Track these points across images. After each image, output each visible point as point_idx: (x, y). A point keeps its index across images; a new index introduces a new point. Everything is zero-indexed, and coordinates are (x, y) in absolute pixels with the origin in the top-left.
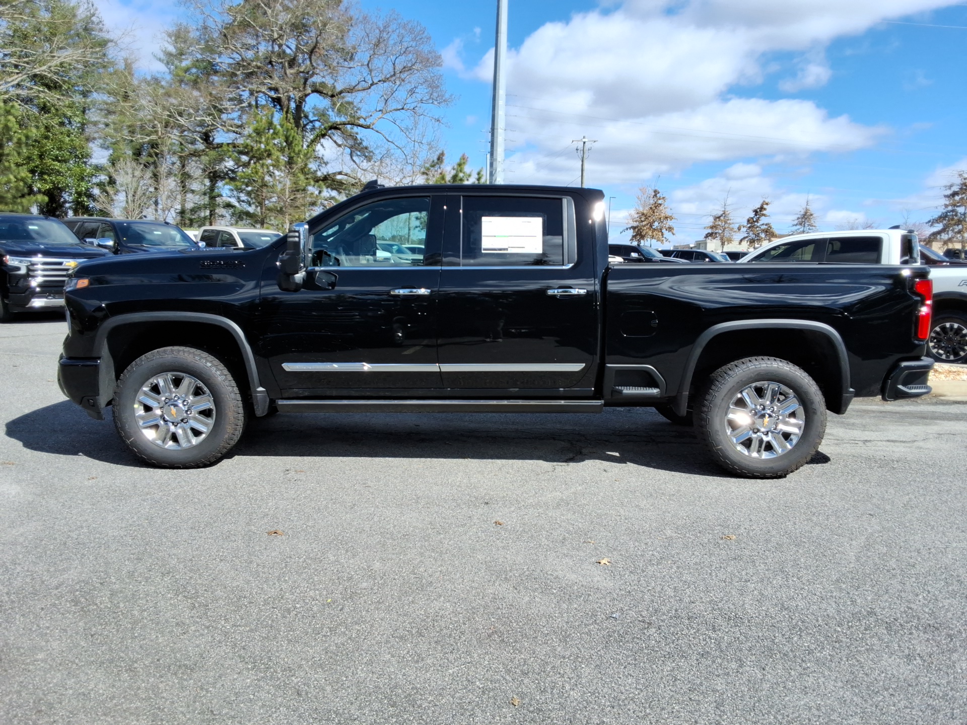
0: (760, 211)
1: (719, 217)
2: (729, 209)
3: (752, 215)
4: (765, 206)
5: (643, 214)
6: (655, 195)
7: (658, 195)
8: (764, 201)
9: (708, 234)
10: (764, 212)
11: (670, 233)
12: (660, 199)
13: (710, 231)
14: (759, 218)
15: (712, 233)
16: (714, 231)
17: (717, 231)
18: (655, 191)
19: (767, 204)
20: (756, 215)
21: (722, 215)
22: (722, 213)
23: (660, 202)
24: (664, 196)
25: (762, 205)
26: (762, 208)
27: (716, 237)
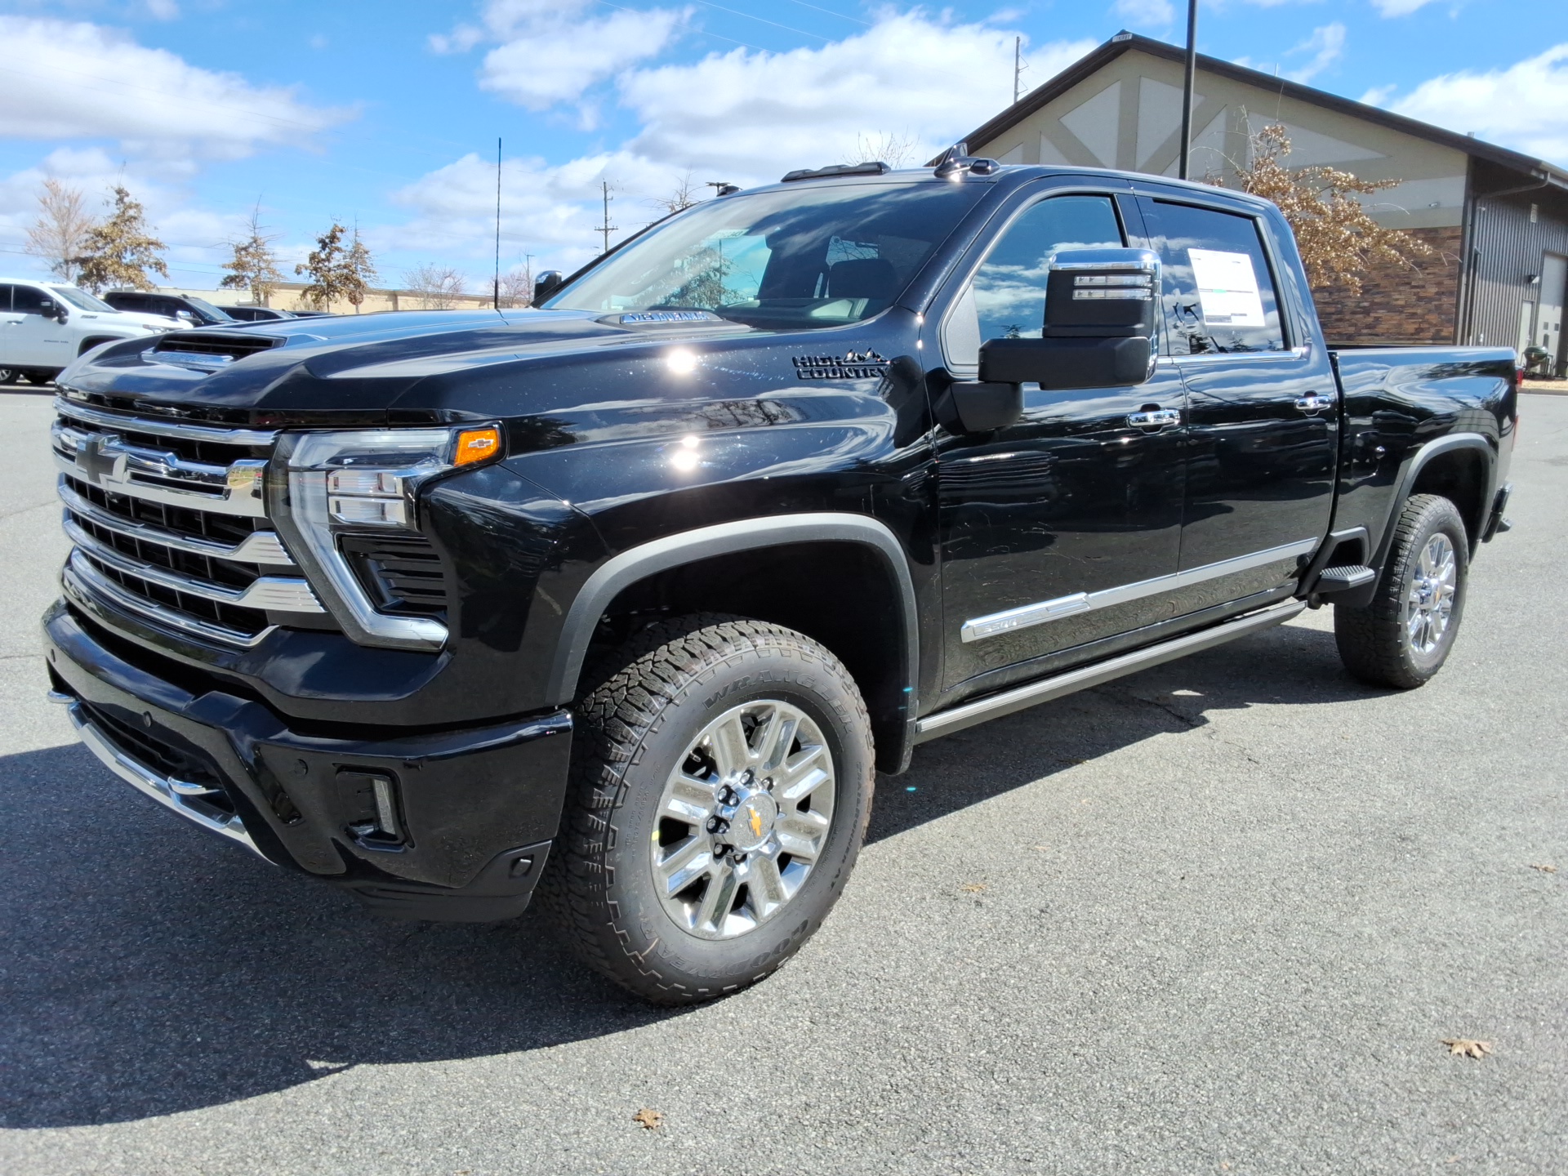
0: (331, 242)
1: (245, 249)
2: (262, 235)
3: (317, 248)
4: (339, 234)
5: (100, 234)
6: (121, 200)
7: (126, 200)
8: (336, 226)
9: (228, 277)
10: (338, 244)
11: (159, 274)
12: (130, 207)
13: (233, 273)
14: (330, 254)
15: (237, 277)
16: (241, 273)
17: (244, 274)
18: (119, 192)
19: (342, 231)
20: (324, 248)
21: (250, 245)
22: (252, 240)
23: (132, 212)
24: (137, 202)
25: (334, 232)
26: (333, 238)
27: (246, 284)
